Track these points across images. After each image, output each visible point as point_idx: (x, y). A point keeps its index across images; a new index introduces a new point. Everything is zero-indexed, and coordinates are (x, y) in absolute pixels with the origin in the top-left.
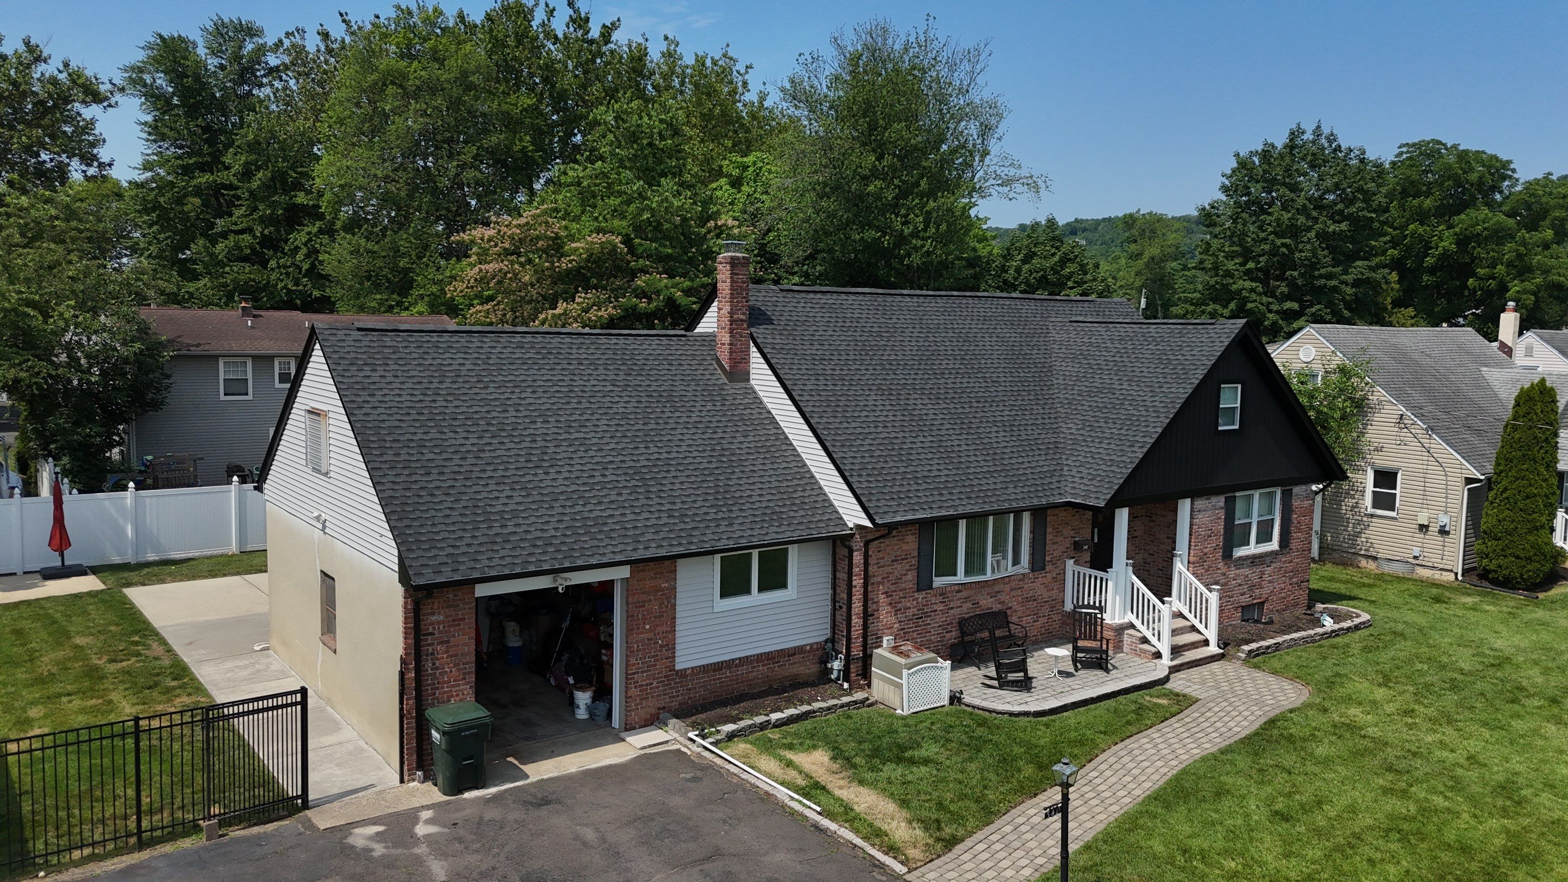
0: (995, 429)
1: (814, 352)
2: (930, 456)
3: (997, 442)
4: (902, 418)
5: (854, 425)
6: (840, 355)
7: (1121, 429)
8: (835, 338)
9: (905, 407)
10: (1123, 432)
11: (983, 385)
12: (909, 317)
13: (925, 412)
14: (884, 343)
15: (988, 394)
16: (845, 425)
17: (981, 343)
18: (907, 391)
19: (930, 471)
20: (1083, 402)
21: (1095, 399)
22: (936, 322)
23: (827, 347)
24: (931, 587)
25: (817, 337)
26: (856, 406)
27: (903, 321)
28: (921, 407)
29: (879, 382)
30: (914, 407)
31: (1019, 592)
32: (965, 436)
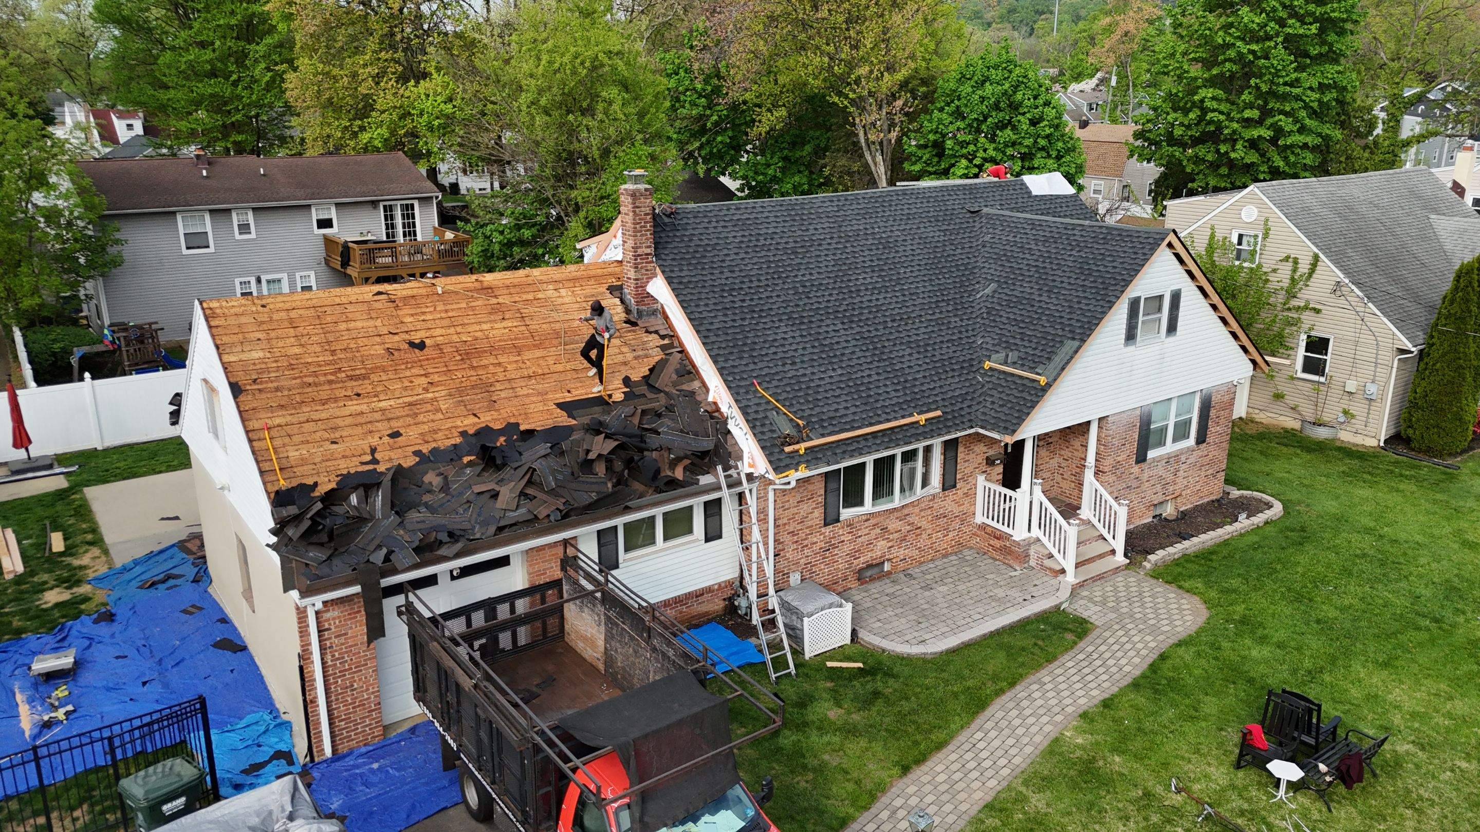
0: (908, 351)
1: (723, 281)
2: (838, 392)
3: (909, 367)
4: (812, 350)
5: (760, 365)
6: (751, 281)
7: (1035, 349)
8: (747, 261)
9: (816, 336)
10: (1037, 352)
11: (901, 298)
12: (827, 225)
13: (836, 339)
14: (799, 261)
15: (904, 309)
16: (752, 367)
17: (903, 248)
18: (819, 317)
19: (837, 410)
20: (1002, 313)
21: (1015, 310)
22: (856, 227)
23: (738, 274)
24: (838, 521)
25: (728, 263)
26: (764, 342)
27: (821, 231)
28: (833, 334)
29: (790, 309)
30: (825, 335)
31: (929, 512)
32: (876, 364)
